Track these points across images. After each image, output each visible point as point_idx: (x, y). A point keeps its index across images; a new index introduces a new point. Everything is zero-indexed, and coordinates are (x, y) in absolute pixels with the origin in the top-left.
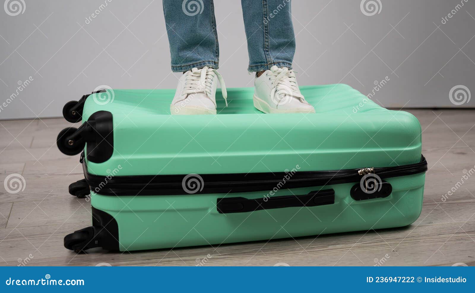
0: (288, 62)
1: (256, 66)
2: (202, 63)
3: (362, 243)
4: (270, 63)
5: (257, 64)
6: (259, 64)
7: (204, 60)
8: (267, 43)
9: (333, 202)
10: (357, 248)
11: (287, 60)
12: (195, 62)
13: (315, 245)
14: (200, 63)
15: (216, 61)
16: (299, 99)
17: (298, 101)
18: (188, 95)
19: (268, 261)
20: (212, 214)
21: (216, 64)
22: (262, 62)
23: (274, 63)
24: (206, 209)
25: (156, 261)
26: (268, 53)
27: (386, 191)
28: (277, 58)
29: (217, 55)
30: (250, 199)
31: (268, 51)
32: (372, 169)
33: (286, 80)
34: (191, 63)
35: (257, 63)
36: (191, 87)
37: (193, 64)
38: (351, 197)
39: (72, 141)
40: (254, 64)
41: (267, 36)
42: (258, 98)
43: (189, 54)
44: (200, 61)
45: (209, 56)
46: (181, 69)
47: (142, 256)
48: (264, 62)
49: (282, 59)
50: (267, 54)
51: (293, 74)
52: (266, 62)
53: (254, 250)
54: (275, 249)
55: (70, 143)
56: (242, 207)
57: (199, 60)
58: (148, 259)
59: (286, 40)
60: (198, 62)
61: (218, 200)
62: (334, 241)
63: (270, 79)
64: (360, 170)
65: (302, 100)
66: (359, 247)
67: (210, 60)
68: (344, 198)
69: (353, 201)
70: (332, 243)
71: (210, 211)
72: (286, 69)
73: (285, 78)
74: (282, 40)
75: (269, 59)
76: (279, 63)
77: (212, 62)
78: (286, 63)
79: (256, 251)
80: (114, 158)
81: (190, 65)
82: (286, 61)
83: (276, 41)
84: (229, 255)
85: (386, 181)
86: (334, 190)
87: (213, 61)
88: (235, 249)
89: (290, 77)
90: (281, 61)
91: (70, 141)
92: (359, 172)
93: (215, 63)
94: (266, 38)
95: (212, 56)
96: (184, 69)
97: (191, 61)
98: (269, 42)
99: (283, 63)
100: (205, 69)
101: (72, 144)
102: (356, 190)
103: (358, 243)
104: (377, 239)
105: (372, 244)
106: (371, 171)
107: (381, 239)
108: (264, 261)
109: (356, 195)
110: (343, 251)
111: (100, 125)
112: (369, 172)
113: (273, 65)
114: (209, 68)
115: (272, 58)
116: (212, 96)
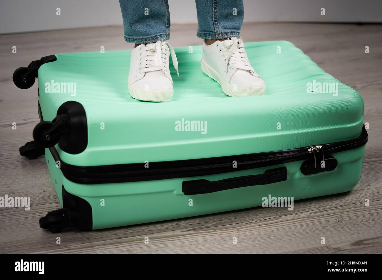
0: (236, 31)
1: (204, 34)
2: (154, 38)
3: (310, 212)
4: (218, 33)
5: (206, 33)
6: (208, 33)
7: (156, 35)
8: (216, 13)
9: (285, 179)
10: (307, 219)
11: (235, 29)
12: (148, 37)
13: (269, 216)
14: (152, 37)
15: (167, 33)
16: (249, 72)
17: (248, 74)
18: (145, 73)
19: (228, 236)
20: (178, 195)
21: (168, 36)
22: (210, 31)
23: (222, 33)
24: (172, 191)
25: (128, 239)
26: (216, 23)
27: (332, 165)
28: (226, 28)
29: (168, 26)
30: (212, 182)
31: (216, 21)
32: (320, 147)
34: (143, 37)
35: (205, 31)
36: (146, 64)
37: (145, 38)
38: (300, 172)
39: (49, 136)
40: (202, 32)
42: (207, 65)
43: (141, 28)
44: (152, 36)
45: (160, 28)
46: (134, 41)
47: (113, 234)
48: (212, 32)
49: (230, 29)
50: (216, 25)
52: (214, 32)
53: (215, 223)
54: (233, 221)
55: (47, 138)
56: (206, 189)
57: (151, 34)
58: (121, 238)
60: (150, 36)
61: (184, 183)
62: (285, 211)
63: (220, 50)
64: (309, 148)
65: (252, 72)
66: (308, 218)
67: (162, 34)
68: (295, 173)
69: (302, 175)
70: (284, 213)
71: (175, 192)
72: (235, 40)
73: (235, 50)
75: (218, 30)
76: (227, 33)
77: (164, 34)
78: (234, 32)
79: (216, 225)
80: (88, 150)
81: (142, 39)
82: (233, 30)
83: (225, 11)
84: (193, 230)
85: (333, 156)
86: (286, 167)
87: (165, 33)
88: (196, 223)
89: (239, 48)
90: (229, 31)
92: (309, 150)
93: (166, 35)
94: (215, 8)
95: (163, 27)
96: (137, 42)
97: (143, 35)
99: (231, 33)
100: (159, 43)
101: (49, 139)
102: (306, 166)
103: (307, 213)
104: (322, 208)
105: (319, 213)
106: (320, 149)
107: (326, 207)
108: (226, 236)
109: (305, 170)
110: (295, 223)
111: (75, 120)
112: (318, 150)
113: (221, 35)
114: (162, 41)
115: (220, 28)
116: (168, 73)
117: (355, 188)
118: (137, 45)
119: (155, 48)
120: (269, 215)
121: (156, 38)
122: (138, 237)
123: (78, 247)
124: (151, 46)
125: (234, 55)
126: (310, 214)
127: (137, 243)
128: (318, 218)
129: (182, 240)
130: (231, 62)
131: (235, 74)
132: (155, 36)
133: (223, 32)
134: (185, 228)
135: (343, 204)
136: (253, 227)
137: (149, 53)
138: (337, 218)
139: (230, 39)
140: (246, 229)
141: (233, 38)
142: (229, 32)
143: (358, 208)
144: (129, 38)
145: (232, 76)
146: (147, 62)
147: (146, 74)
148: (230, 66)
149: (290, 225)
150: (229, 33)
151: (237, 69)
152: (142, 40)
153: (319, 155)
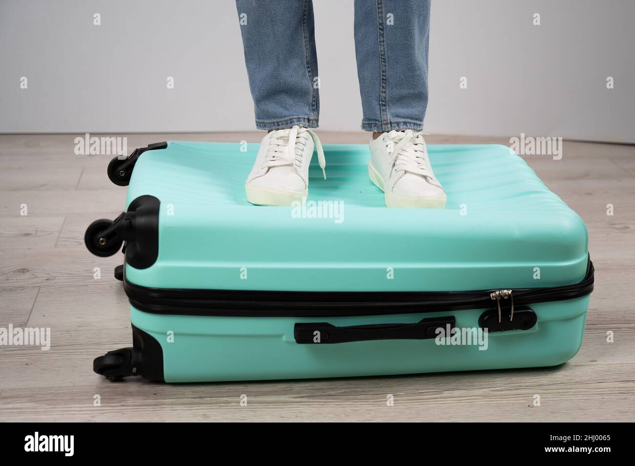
0: (412, 121)
1: (368, 124)
3: (491, 389)
4: (385, 122)
5: (370, 122)
6: (373, 122)
7: (292, 117)
8: (384, 95)
10: (482, 397)
11: (412, 118)
12: (281, 120)
14: (287, 120)
16: (425, 177)
17: (423, 180)
18: (269, 168)
20: (288, 342)
21: (311, 121)
22: (377, 120)
24: (279, 336)
25: (211, 400)
26: (384, 108)
27: (528, 321)
28: (398, 116)
30: (338, 327)
31: (384, 105)
32: (510, 292)
35: (370, 120)
36: (274, 157)
37: (277, 122)
38: (478, 326)
39: (104, 240)
40: (367, 121)
41: (384, 85)
42: (373, 168)
43: (272, 107)
45: (301, 110)
46: (265, 126)
47: (193, 392)
48: (378, 120)
50: (383, 110)
51: (421, 140)
52: (380, 120)
53: (343, 391)
54: (371, 391)
55: (102, 241)
56: (327, 338)
58: (201, 398)
59: (412, 91)
60: (283, 119)
61: (297, 326)
62: (453, 384)
63: (387, 146)
64: (492, 292)
65: (429, 179)
66: (484, 396)
67: (301, 116)
70: (451, 387)
71: (284, 338)
72: (410, 133)
73: (408, 146)
74: (405, 92)
75: (385, 117)
76: (398, 124)
77: (304, 118)
78: (410, 123)
79: (345, 394)
80: (158, 264)
81: (274, 123)
82: (409, 120)
83: (397, 92)
84: (308, 397)
85: (531, 308)
86: (456, 316)
87: (306, 117)
88: (317, 388)
89: (416, 144)
90: (402, 120)
91: (101, 239)
92: (491, 295)
93: (309, 119)
94: (383, 87)
95: (306, 109)
96: (269, 127)
97: (275, 118)
98: (387, 93)
99: (405, 123)
100: (296, 129)
101: (103, 244)
102: (486, 318)
103: (486, 390)
104: (512, 385)
105: (504, 392)
106: (509, 295)
107: (518, 385)
110: (462, 401)
112: (506, 295)
113: (389, 125)
114: (300, 127)
115: (389, 116)
117: (572, 361)
119: (287, 136)
120: (429, 387)
121: (291, 123)
122: (226, 399)
123: (136, 403)
125: (405, 153)
126: (490, 392)
130: (398, 162)
131: (402, 179)
132: (290, 119)
133: (392, 121)
134: (298, 393)
137: (281, 142)
139: (403, 131)
141: (407, 131)
142: (401, 122)
143: (566, 391)
144: (259, 123)
145: (397, 182)
146: (274, 154)
147: (271, 170)
148: (395, 168)
150: (402, 124)
151: (406, 172)
152: (274, 125)
153: (505, 302)
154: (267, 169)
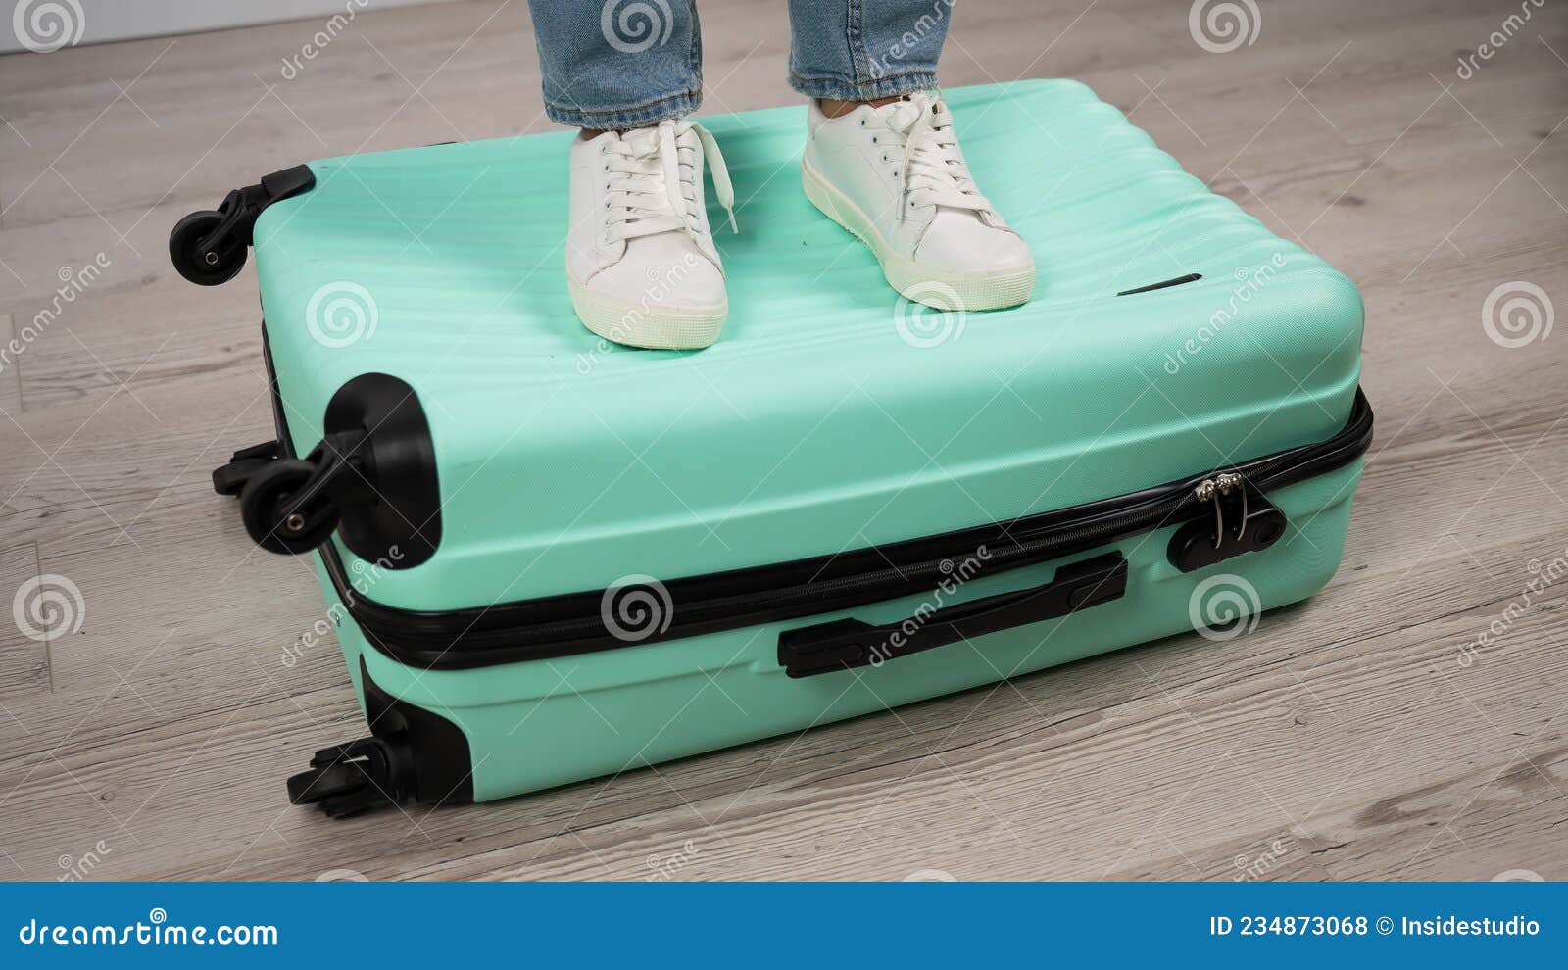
0: (923, 68)
2: (650, 110)
4: (864, 79)
5: (821, 77)
6: (830, 77)
7: (657, 98)
8: (857, 12)
9: (1120, 594)
11: (921, 62)
12: (628, 106)
13: (1063, 711)
14: (645, 107)
15: (694, 89)
16: (977, 213)
17: (974, 220)
18: (627, 239)
19: (941, 804)
20: (764, 675)
21: (695, 98)
22: (838, 73)
24: (745, 664)
26: (858, 43)
27: (1271, 529)
29: (695, 61)
30: (881, 626)
31: (858, 38)
32: (1235, 479)
33: (929, 140)
34: (612, 109)
35: (817, 71)
36: (629, 209)
37: (618, 112)
38: (1166, 560)
39: (299, 517)
40: (811, 73)
43: (605, 76)
44: (644, 103)
45: (670, 71)
46: (580, 118)
48: (845, 74)
49: (906, 62)
50: (857, 49)
51: (946, 115)
52: (851, 75)
55: (294, 523)
56: (861, 654)
57: (639, 99)
58: (573, 832)
60: (636, 105)
61: (785, 638)
62: (1112, 686)
63: (875, 140)
64: (1197, 484)
65: (986, 215)
66: (1193, 711)
67: (675, 93)
68: (1149, 567)
69: (1174, 571)
70: (1109, 695)
71: (755, 667)
72: (923, 99)
73: (925, 136)
74: (906, 1)
75: (864, 69)
76: (894, 80)
77: (683, 95)
78: (920, 74)
79: (891, 758)
80: (445, 554)
81: (608, 114)
82: (917, 68)
83: (888, 3)
84: (816, 782)
85: (1274, 502)
86: (1123, 551)
87: (685, 91)
89: (938, 129)
90: (902, 70)
91: (292, 518)
92: (1199, 490)
93: (690, 95)
95: (680, 69)
96: (589, 123)
97: (612, 103)
98: (864, 6)
99: (910, 76)
100: (667, 128)
101: (299, 527)
102: (1188, 543)
103: (1185, 691)
104: (1235, 665)
105: (1226, 690)
106: (1234, 488)
107: (1245, 662)
108: (932, 804)
109: (1183, 557)
110: (1153, 734)
111: (389, 452)
112: (1227, 487)
113: (875, 86)
114: (677, 120)
115: (871, 63)
116: (706, 238)
118: (588, 134)
119: (656, 146)
120: (1065, 705)
121: (658, 112)
124: (641, 140)
125: (923, 157)
126: (1197, 697)
127: (630, 849)
128: (1226, 710)
129: (786, 830)
130: (914, 183)
131: (931, 227)
132: (655, 103)
134: (788, 774)
135: (1295, 647)
136: (1019, 760)
137: (637, 167)
138: (1288, 706)
139: (907, 98)
140: (996, 768)
141: (915, 96)
142: (901, 76)
143: (1348, 663)
144: (562, 110)
145: (922, 234)
146: (630, 201)
147: (631, 244)
148: (911, 198)
149: (1140, 746)
150: (904, 78)
151: (938, 207)
152: (610, 119)
153: (1230, 501)
154: (624, 243)
